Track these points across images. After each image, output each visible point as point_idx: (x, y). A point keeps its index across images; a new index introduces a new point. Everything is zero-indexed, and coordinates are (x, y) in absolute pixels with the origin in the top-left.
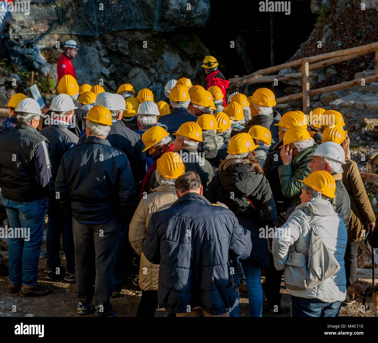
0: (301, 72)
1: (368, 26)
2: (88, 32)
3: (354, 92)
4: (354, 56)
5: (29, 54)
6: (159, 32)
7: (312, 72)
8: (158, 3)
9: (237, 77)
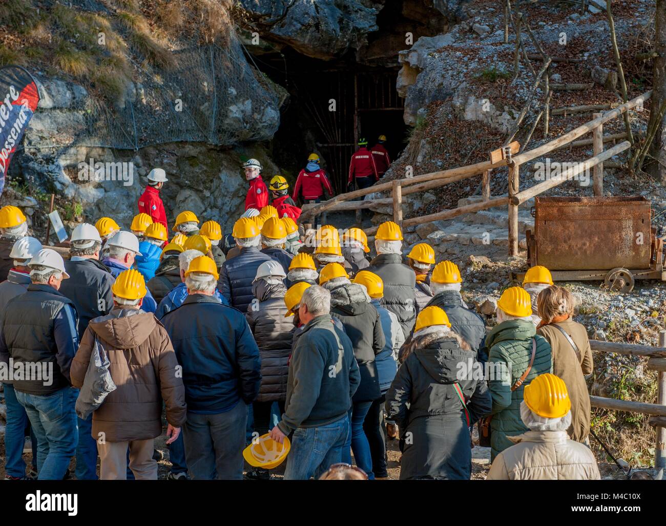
0: (392, 197)
1: (473, 142)
2: (125, 144)
3: (457, 223)
4: (457, 178)
5: (49, 172)
6: (216, 145)
7: (405, 198)
8: (215, 109)
9: (313, 203)
